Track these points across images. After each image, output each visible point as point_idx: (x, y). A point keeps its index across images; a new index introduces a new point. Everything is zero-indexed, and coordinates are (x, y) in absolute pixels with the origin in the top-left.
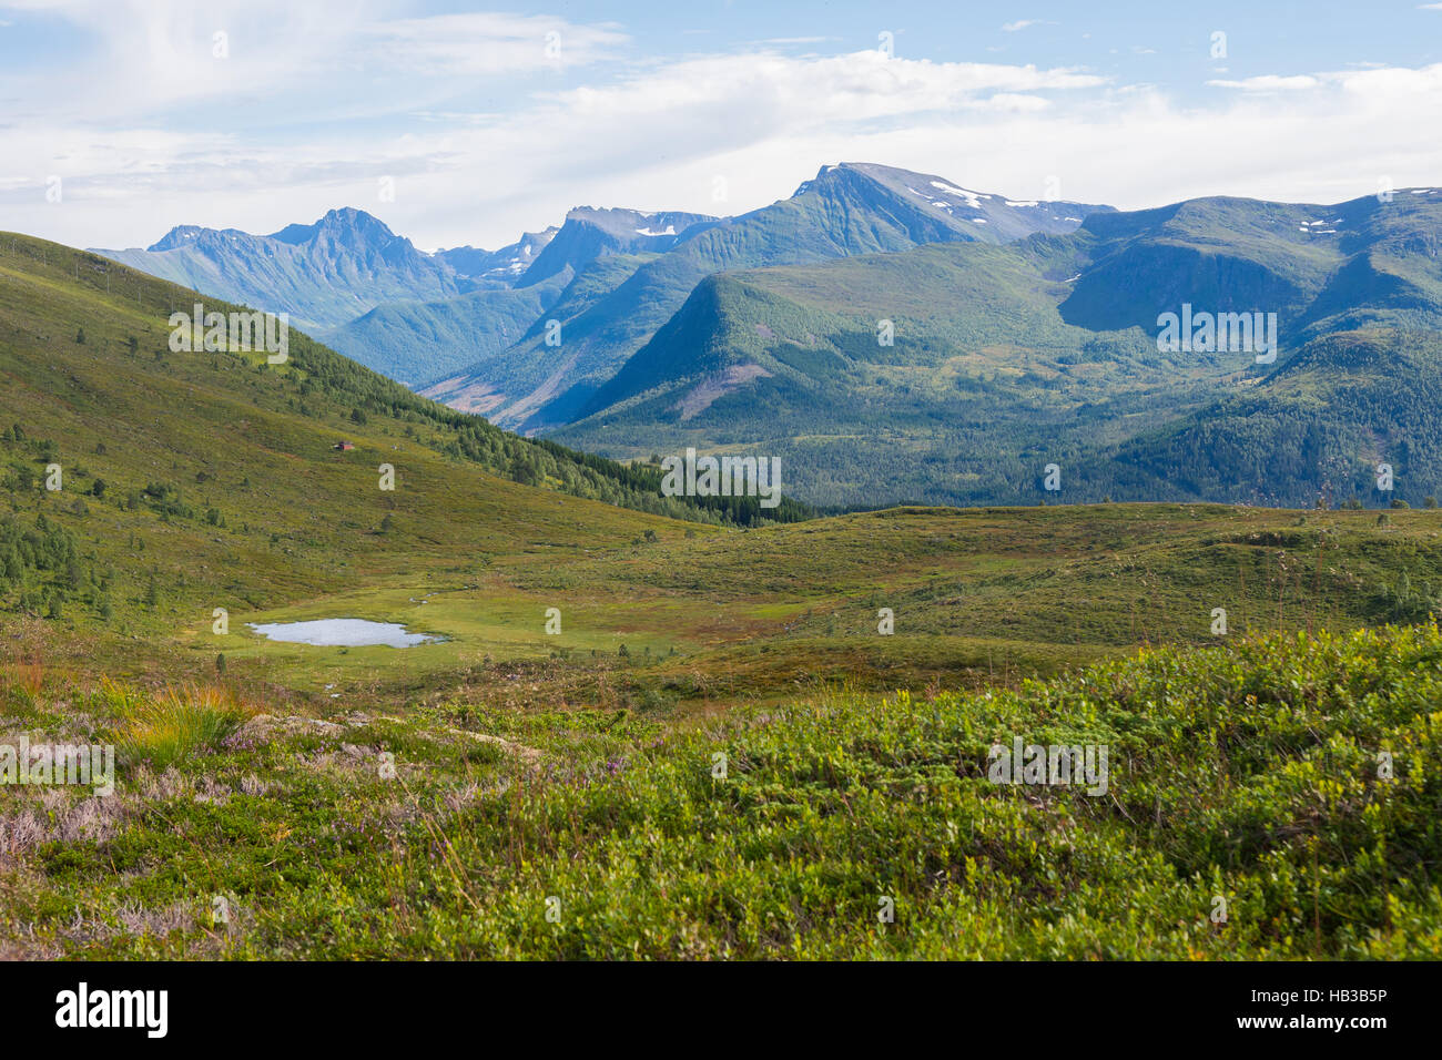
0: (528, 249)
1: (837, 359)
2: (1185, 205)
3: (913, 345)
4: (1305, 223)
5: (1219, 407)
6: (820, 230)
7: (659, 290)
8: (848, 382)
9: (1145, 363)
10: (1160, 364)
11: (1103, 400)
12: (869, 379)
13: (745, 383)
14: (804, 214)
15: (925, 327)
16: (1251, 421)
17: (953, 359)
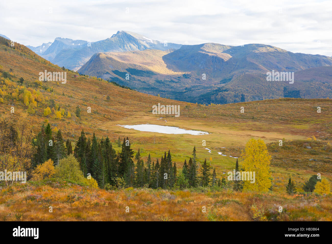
0: (44, 47)
2: (205, 44)
3: (145, 72)
5: (220, 89)
8: (131, 80)
10: (200, 80)
11: (190, 87)
12: (136, 79)
13: (107, 79)
14: (114, 42)
15: (147, 68)
17: (154, 76)
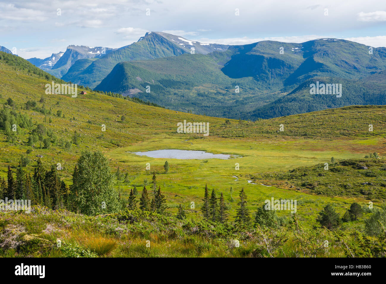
0: (54, 58)
1: (161, 87)
2: (259, 43)
3: (183, 83)
4: (293, 48)
6: (147, 51)
7: (99, 69)
8: (166, 94)
9: (250, 89)
10: (255, 89)
11: (241, 99)
12: (172, 93)
13: (135, 94)
14: (142, 46)
15: (186, 78)
16: (292, 104)
17: (195, 88)
